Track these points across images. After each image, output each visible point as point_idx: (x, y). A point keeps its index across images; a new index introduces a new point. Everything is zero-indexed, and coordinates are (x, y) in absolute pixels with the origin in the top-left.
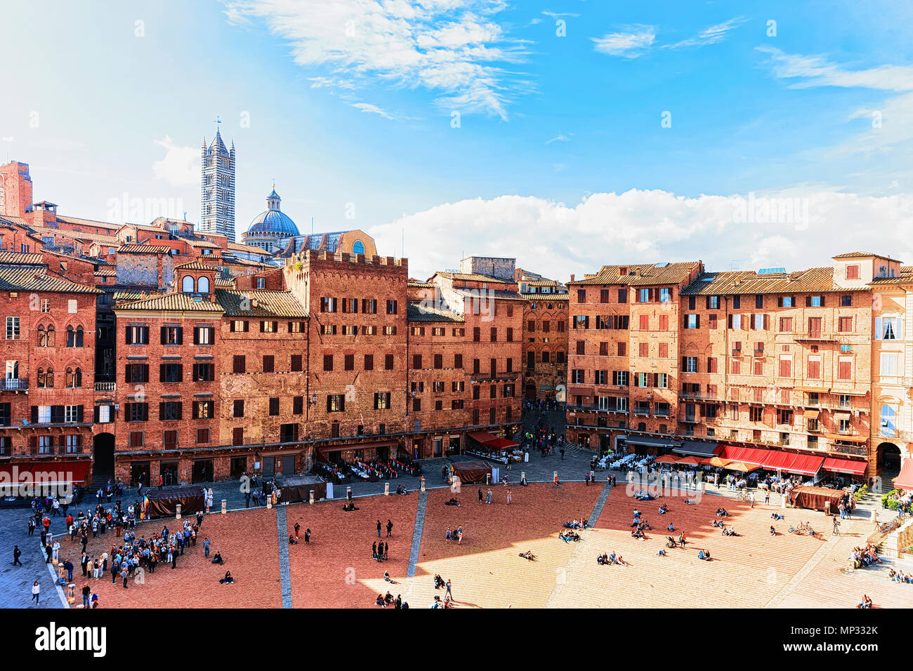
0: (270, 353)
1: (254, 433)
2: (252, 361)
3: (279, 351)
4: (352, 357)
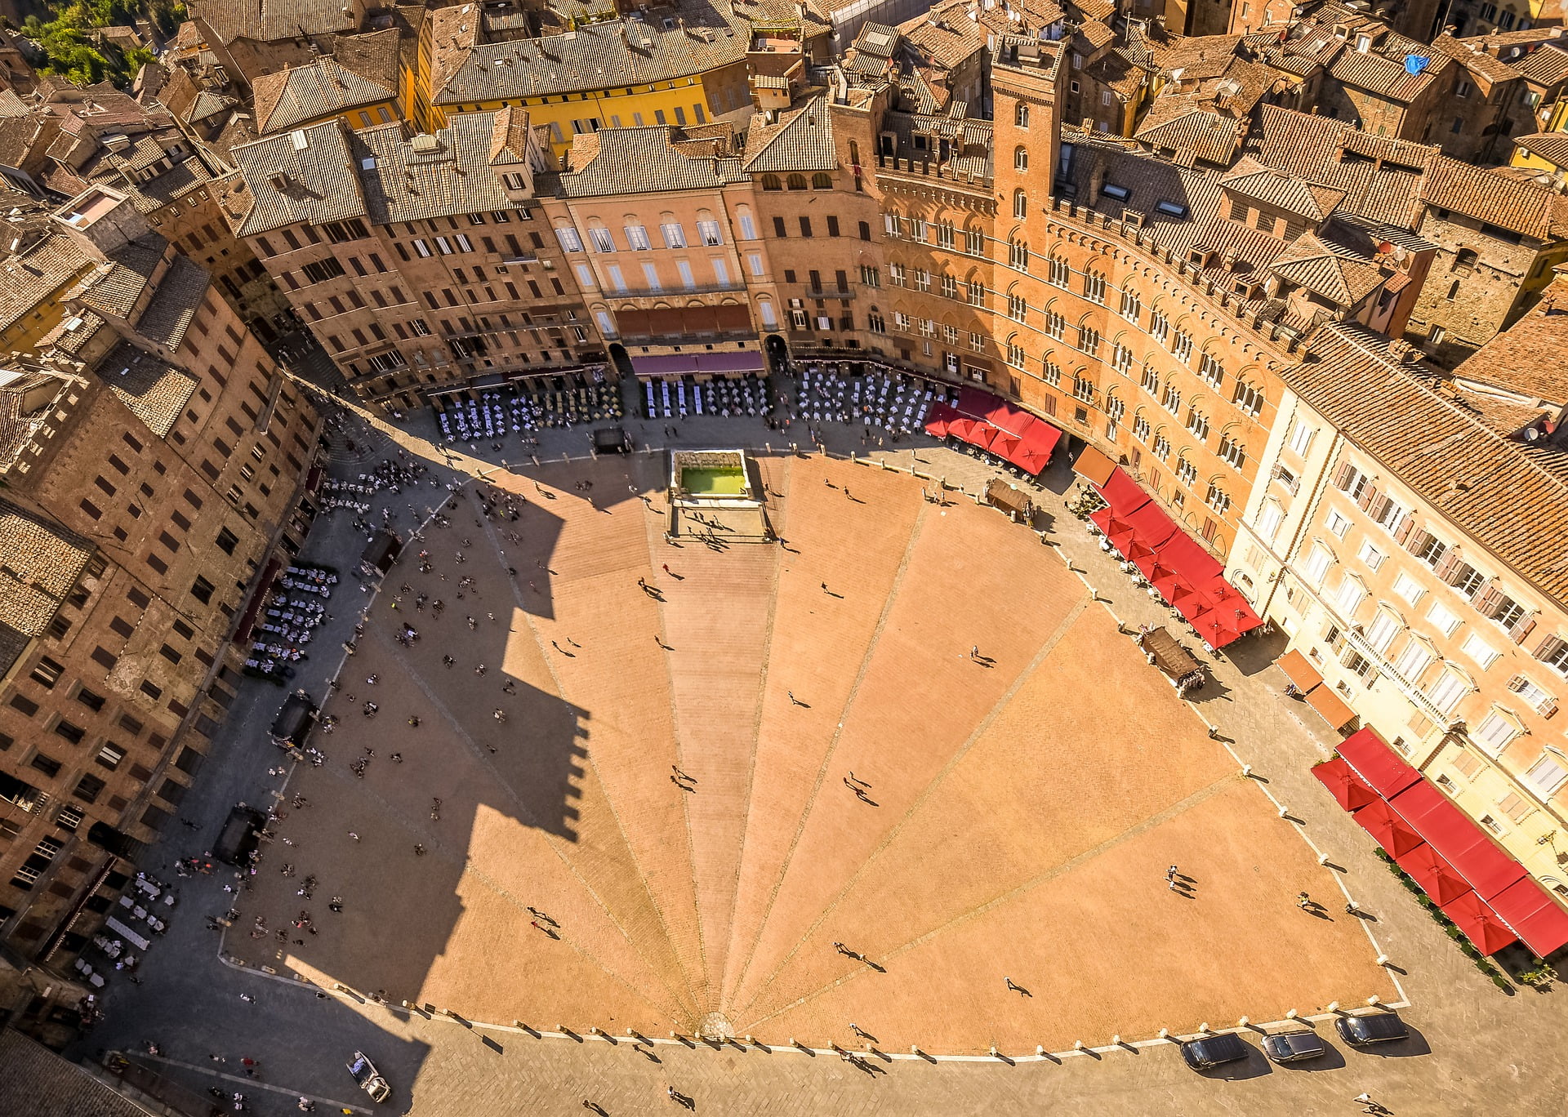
0: (110, 618)
1: (184, 692)
2: (108, 642)
3: (114, 607)
4: (164, 534)
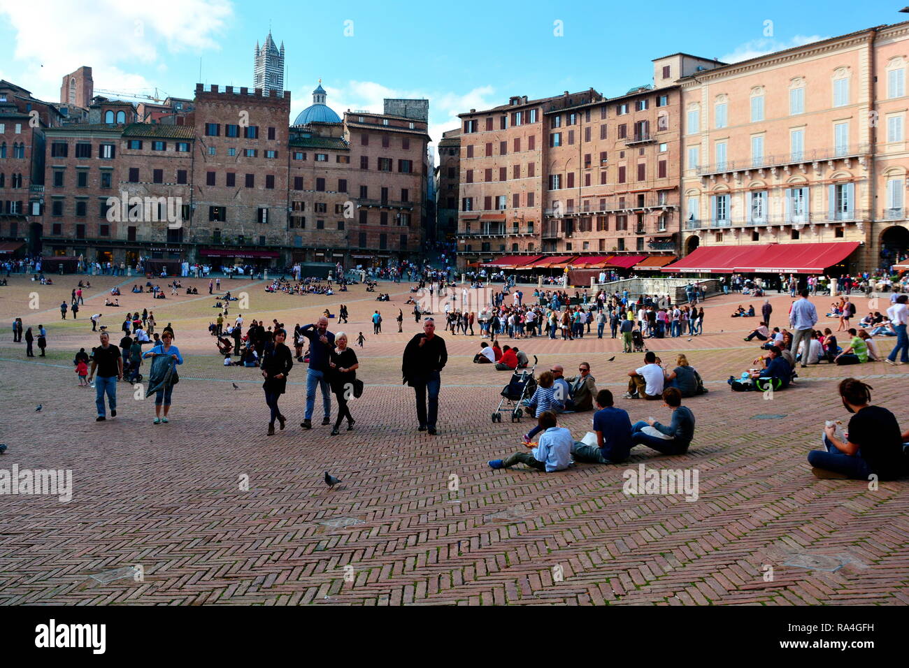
0: (159, 167)
1: (145, 232)
2: (144, 173)
3: (167, 166)
4: (234, 175)
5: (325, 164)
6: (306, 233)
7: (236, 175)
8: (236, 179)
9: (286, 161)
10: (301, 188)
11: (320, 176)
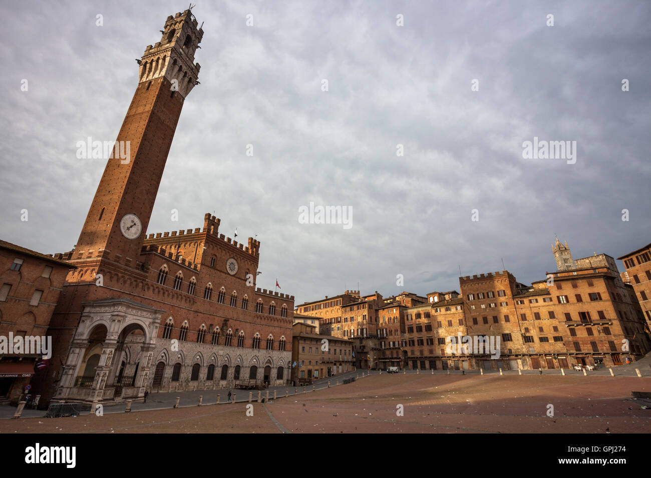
0: (450, 319)
2: (444, 323)
3: (453, 318)
4: (486, 318)
5: (537, 304)
6: (536, 345)
7: (488, 317)
8: (488, 320)
9: (513, 306)
10: (526, 320)
11: (536, 311)
